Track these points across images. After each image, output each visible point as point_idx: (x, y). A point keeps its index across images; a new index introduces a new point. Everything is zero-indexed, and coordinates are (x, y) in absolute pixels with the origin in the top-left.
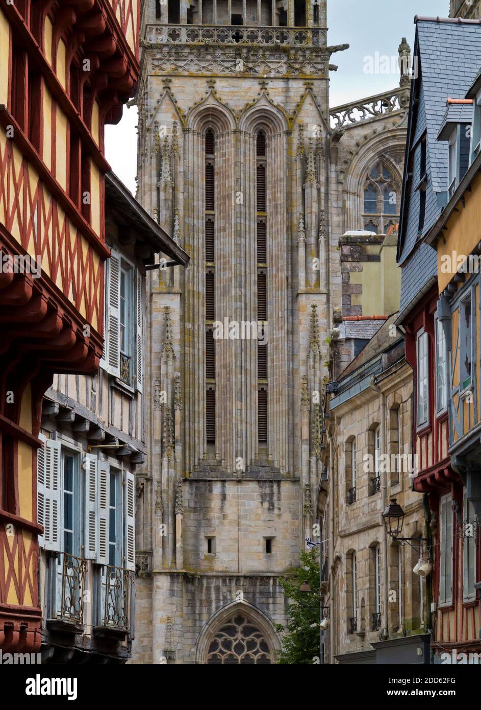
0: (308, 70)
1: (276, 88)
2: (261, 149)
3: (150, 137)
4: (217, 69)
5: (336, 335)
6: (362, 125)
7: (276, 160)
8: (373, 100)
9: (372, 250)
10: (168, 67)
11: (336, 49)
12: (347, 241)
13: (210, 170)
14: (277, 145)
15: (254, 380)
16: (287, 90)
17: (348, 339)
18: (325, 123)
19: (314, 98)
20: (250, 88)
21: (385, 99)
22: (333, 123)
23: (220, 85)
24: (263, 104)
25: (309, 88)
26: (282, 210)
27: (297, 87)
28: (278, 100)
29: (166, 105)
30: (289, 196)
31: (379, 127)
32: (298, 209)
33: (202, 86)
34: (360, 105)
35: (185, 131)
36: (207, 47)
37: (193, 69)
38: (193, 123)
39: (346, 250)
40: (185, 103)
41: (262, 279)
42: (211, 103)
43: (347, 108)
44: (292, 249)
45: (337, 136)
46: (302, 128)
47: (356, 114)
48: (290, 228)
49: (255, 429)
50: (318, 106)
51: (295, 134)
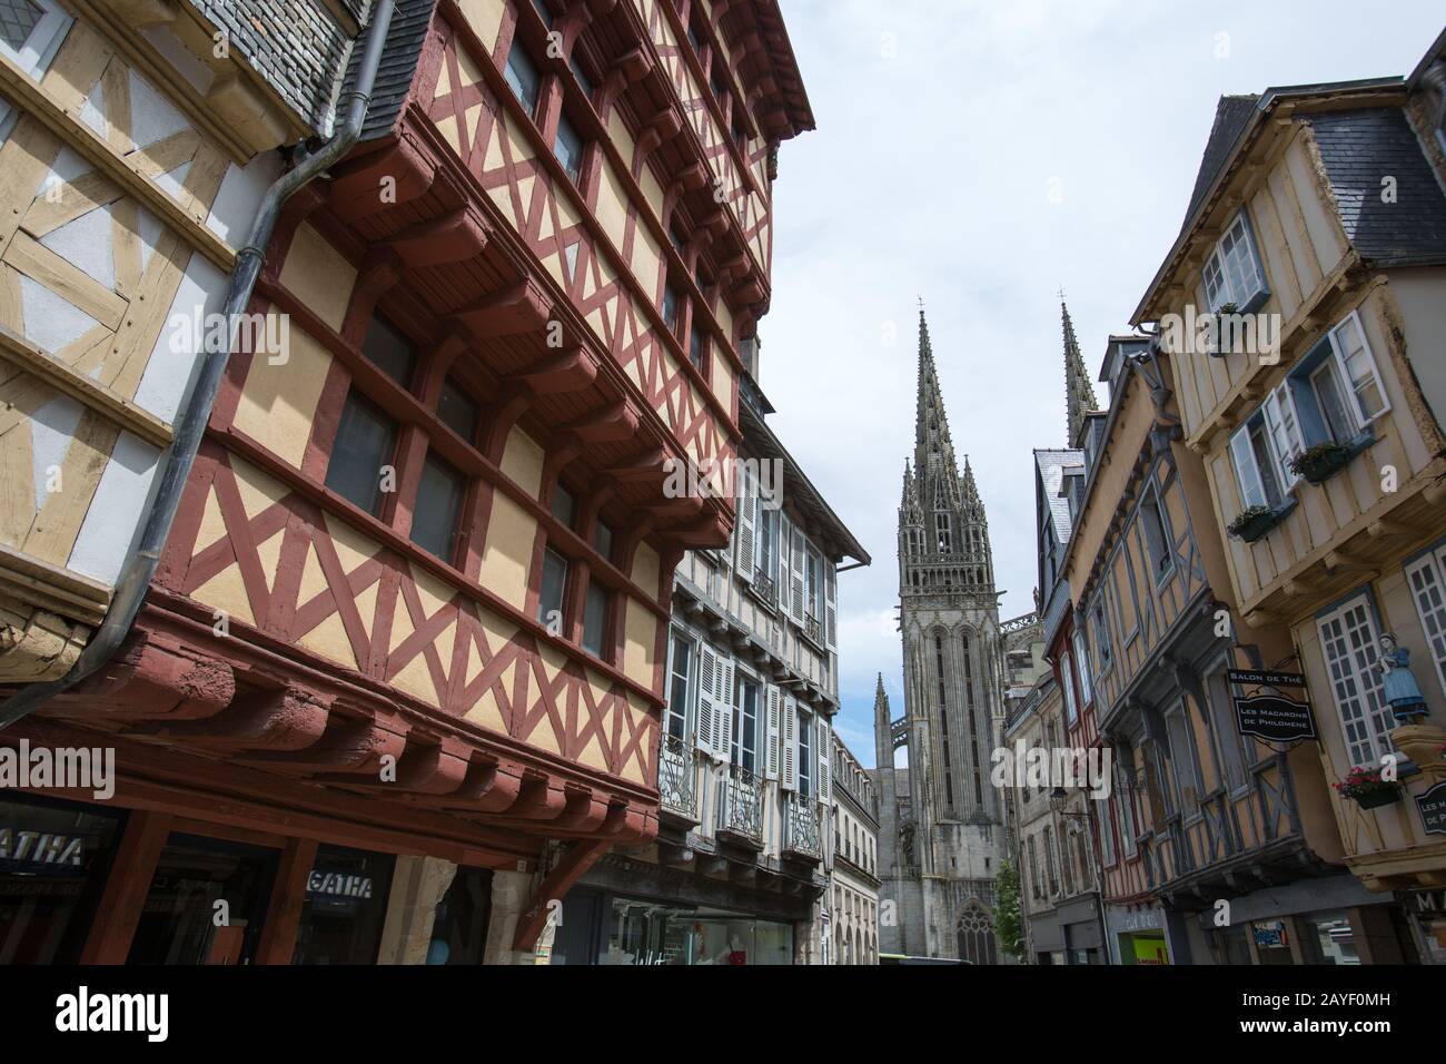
0: (987, 604)
1: (970, 614)
2: (966, 646)
3: (907, 641)
4: (939, 606)
5: (1007, 695)
6: (1017, 631)
7: (974, 652)
8: (1023, 618)
9: (1027, 661)
10: (915, 606)
11: (1000, 593)
12: (1012, 657)
13: (940, 657)
14: (974, 644)
15: (972, 767)
16: (977, 615)
17: (1015, 698)
18: (998, 630)
19: (991, 618)
20: (956, 616)
21: (1029, 617)
22: (1002, 630)
23: (942, 614)
24: (964, 623)
25: (988, 614)
26: (979, 675)
27: (982, 613)
28: (972, 620)
29: (915, 624)
30: (982, 669)
31: (1027, 631)
32: (987, 675)
33: (932, 615)
34: (1016, 621)
35: (925, 637)
36: (933, 596)
37: (927, 607)
38: (930, 634)
39: (1011, 661)
40: (924, 624)
41: (972, 713)
42: (937, 623)
43: (1009, 623)
44: (987, 696)
45: (1005, 636)
46: (986, 633)
47: (1014, 625)
48: (984, 685)
49: (974, 794)
50: (993, 622)
51: (983, 637)
